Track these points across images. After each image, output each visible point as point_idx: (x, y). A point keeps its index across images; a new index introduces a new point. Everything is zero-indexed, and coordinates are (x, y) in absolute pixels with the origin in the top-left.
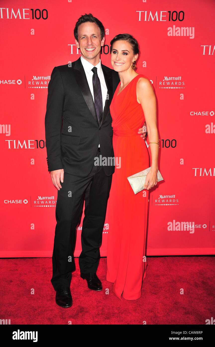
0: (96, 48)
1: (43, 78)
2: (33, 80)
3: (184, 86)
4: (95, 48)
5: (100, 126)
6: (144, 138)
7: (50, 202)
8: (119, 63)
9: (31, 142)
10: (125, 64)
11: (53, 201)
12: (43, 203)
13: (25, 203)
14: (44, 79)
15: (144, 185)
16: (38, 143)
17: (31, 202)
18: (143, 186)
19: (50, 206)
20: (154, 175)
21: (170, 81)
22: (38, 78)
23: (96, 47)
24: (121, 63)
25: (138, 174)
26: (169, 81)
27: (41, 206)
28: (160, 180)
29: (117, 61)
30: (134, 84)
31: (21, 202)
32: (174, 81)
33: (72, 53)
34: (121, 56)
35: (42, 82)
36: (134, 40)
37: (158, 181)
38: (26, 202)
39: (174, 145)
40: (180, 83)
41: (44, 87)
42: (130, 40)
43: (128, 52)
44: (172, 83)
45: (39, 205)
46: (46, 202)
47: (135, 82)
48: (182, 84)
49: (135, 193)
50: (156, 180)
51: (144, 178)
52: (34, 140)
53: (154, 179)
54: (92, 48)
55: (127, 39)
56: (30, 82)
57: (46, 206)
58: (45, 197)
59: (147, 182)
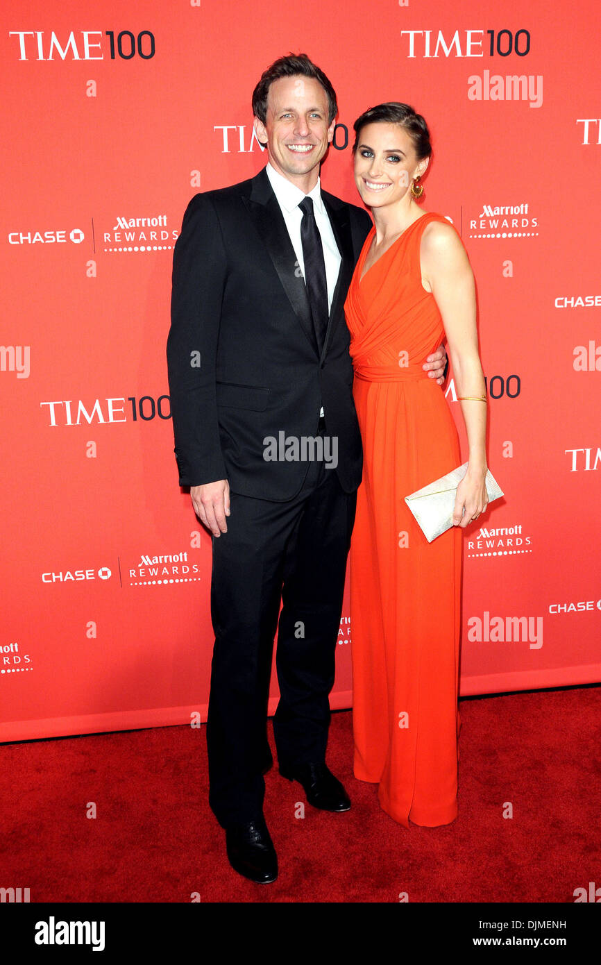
0: (316, 147)
1: (146, 222)
2: (115, 228)
3: (535, 230)
4: (314, 146)
5: (323, 358)
6: (439, 382)
7: (175, 570)
8: (377, 184)
9: (115, 405)
10: (391, 186)
11: (183, 567)
12: (156, 574)
13: (104, 578)
14: (149, 225)
15: (452, 515)
16: (136, 407)
17: (119, 574)
18: (450, 519)
19: (177, 581)
20: (477, 486)
21: (500, 218)
22: (130, 224)
23: (318, 143)
24: (383, 184)
25: (432, 487)
26: (496, 217)
27: (149, 583)
28: (495, 498)
29: (373, 177)
30: (413, 236)
31: (92, 574)
32: (510, 218)
33: (226, 150)
34: (382, 163)
35: (142, 233)
36: (419, 120)
37: (490, 501)
38: (105, 573)
39: (513, 391)
40: (525, 223)
41: (149, 249)
42: (407, 121)
43: (404, 154)
44: (505, 223)
45: (143, 580)
46: (165, 570)
47: (417, 229)
48: (531, 224)
49: (430, 539)
50: (483, 499)
51: (451, 496)
52: (123, 399)
53: (477, 497)
54: (307, 145)
55: (399, 120)
56: (107, 236)
57: (166, 582)
58: (160, 558)
59: (460, 507)
